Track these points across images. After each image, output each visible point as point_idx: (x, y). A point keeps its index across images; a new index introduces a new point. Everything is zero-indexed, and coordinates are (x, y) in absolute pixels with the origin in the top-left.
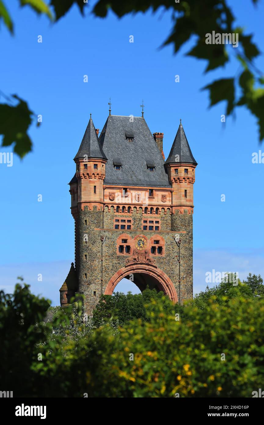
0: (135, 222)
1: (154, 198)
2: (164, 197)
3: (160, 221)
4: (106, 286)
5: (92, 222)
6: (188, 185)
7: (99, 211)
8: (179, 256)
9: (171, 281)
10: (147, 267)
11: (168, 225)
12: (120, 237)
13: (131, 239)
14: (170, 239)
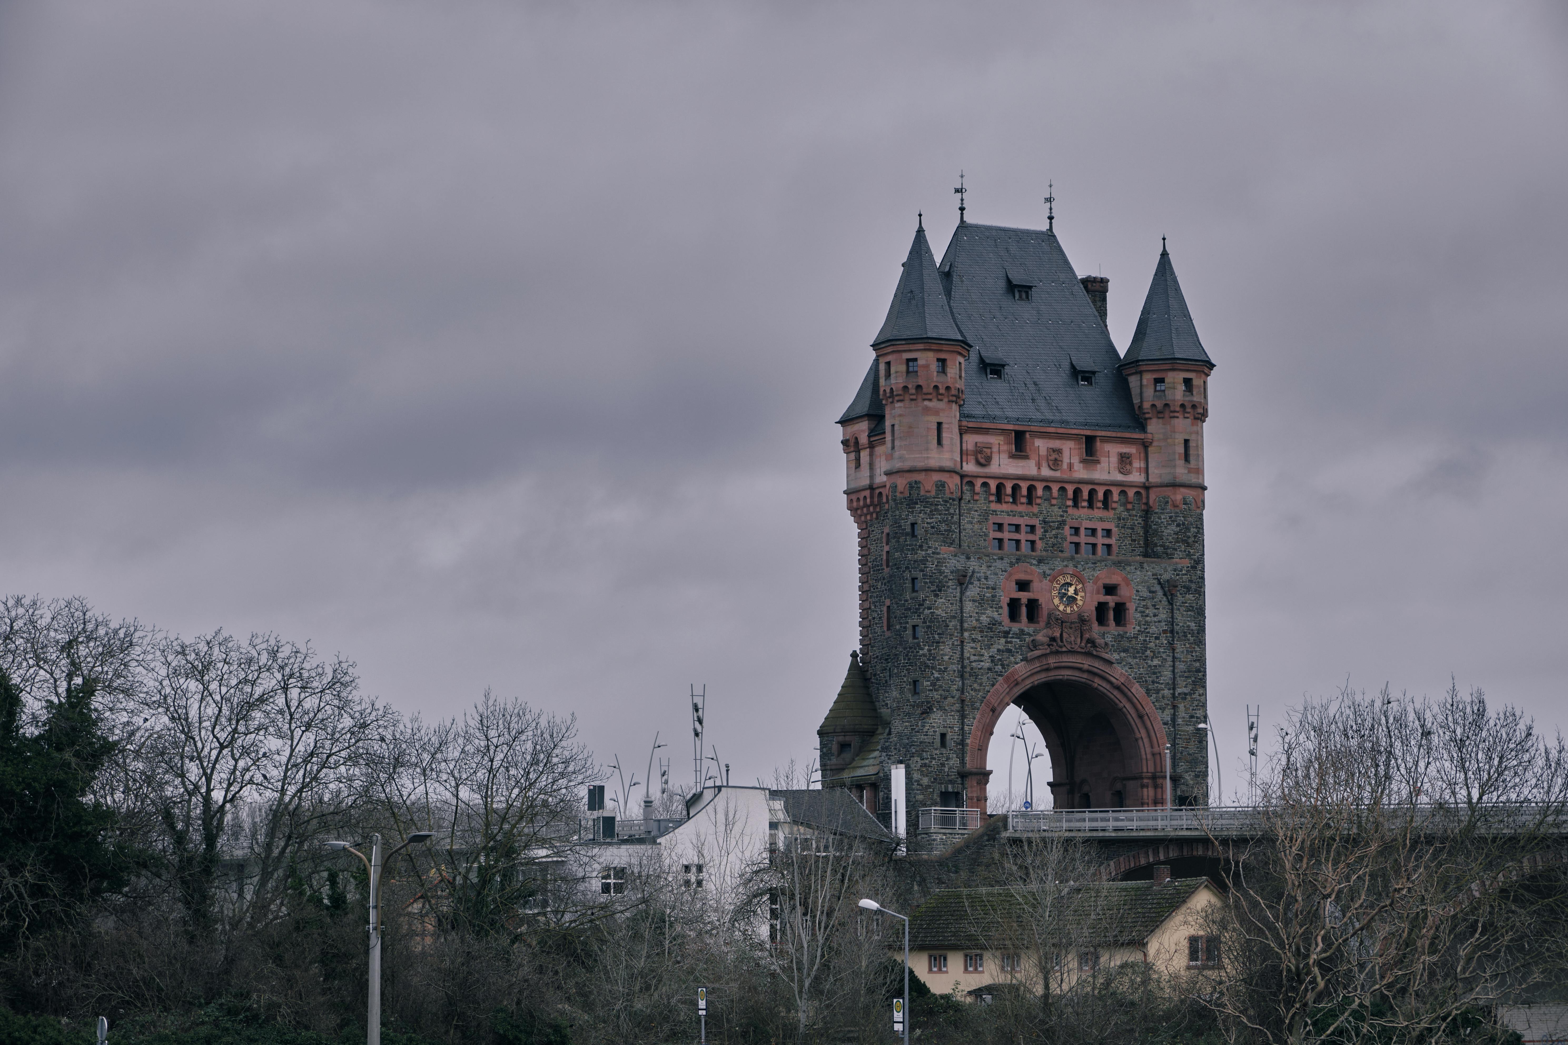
0: (1046, 531)
1: (1098, 462)
2: (1124, 460)
3: (1115, 530)
4: (974, 718)
5: (933, 527)
6: (1193, 425)
7: (950, 496)
8: (1172, 632)
9: (1152, 706)
10: (1086, 663)
11: (1135, 540)
12: (1010, 575)
13: (1041, 581)
14: (1147, 582)
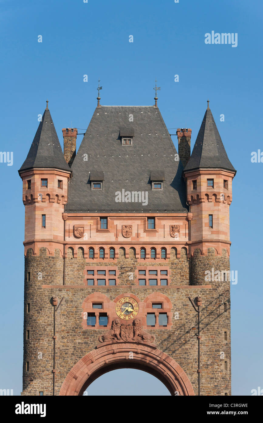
1: (156, 231)
2: (174, 229)
3: (170, 271)
4: (62, 383)
6: (215, 206)
7: (50, 256)
8: (198, 328)
9: (184, 372)
10: (140, 348)
11: (183, 276)
12: (88, 299)
13: (108, 302)
14: (182, 299)
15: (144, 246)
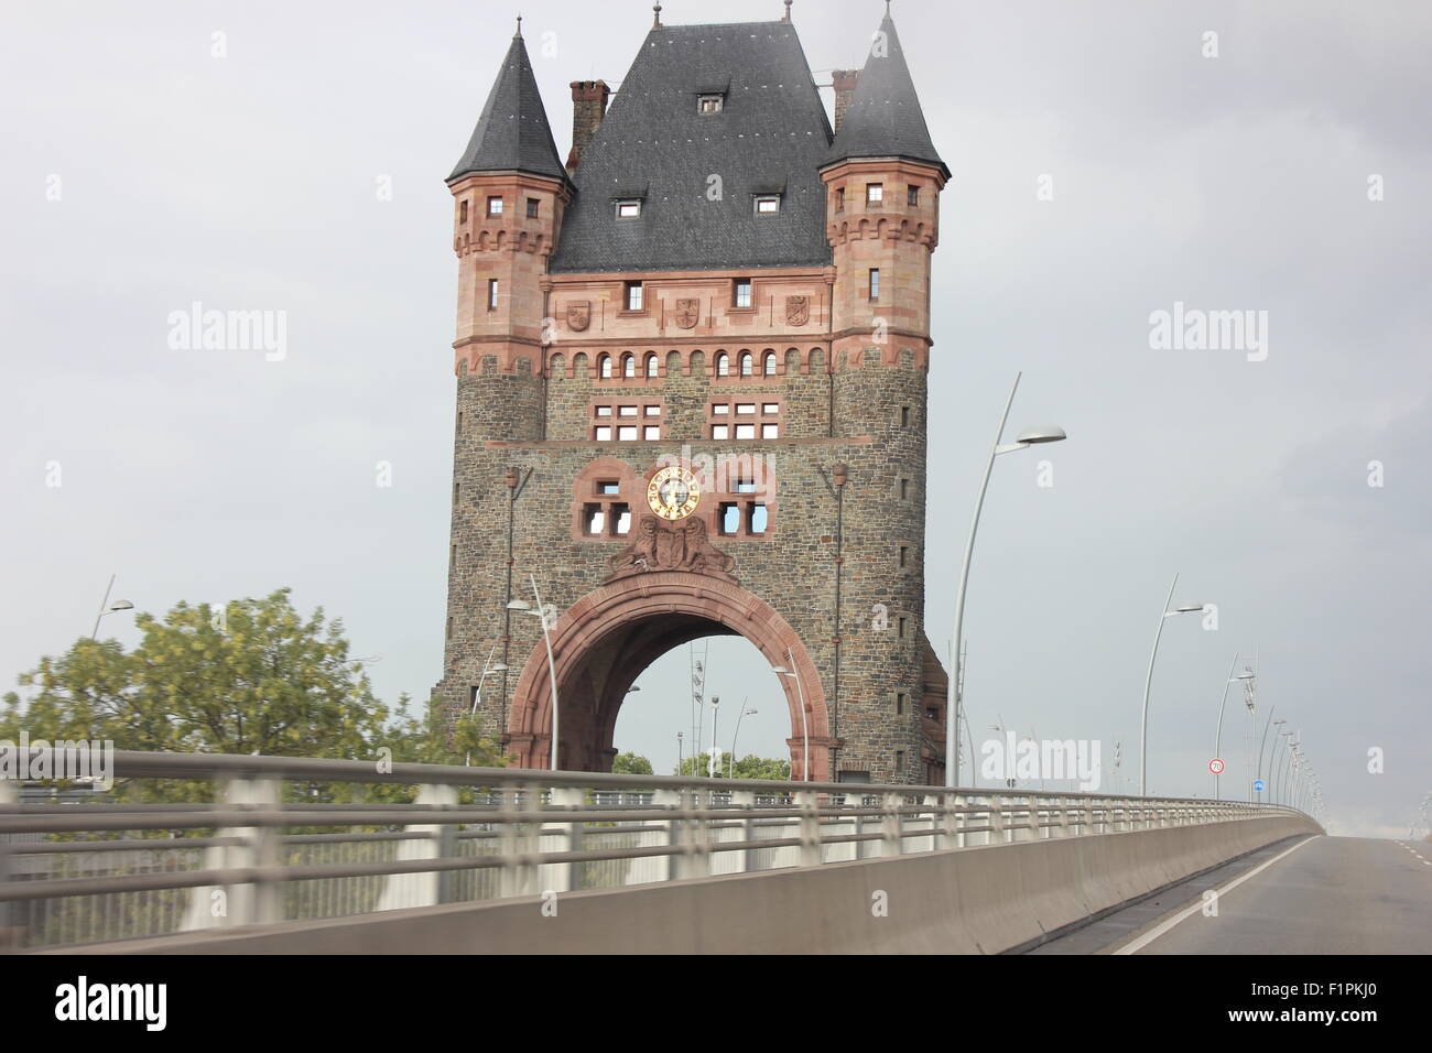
0: (674, 412)
1: (753, 312)
2: (797, 307)
3: (783, 403)
4: (523, 666)
5: (477, 416)
6: (885, 247)
8: (839, 538)
9: (800, 642)
10: (700, 585)
11: (814, 416)
12: (587, 472)
13: (631, 478)
14: (801, 470)
15: (724, 347)
